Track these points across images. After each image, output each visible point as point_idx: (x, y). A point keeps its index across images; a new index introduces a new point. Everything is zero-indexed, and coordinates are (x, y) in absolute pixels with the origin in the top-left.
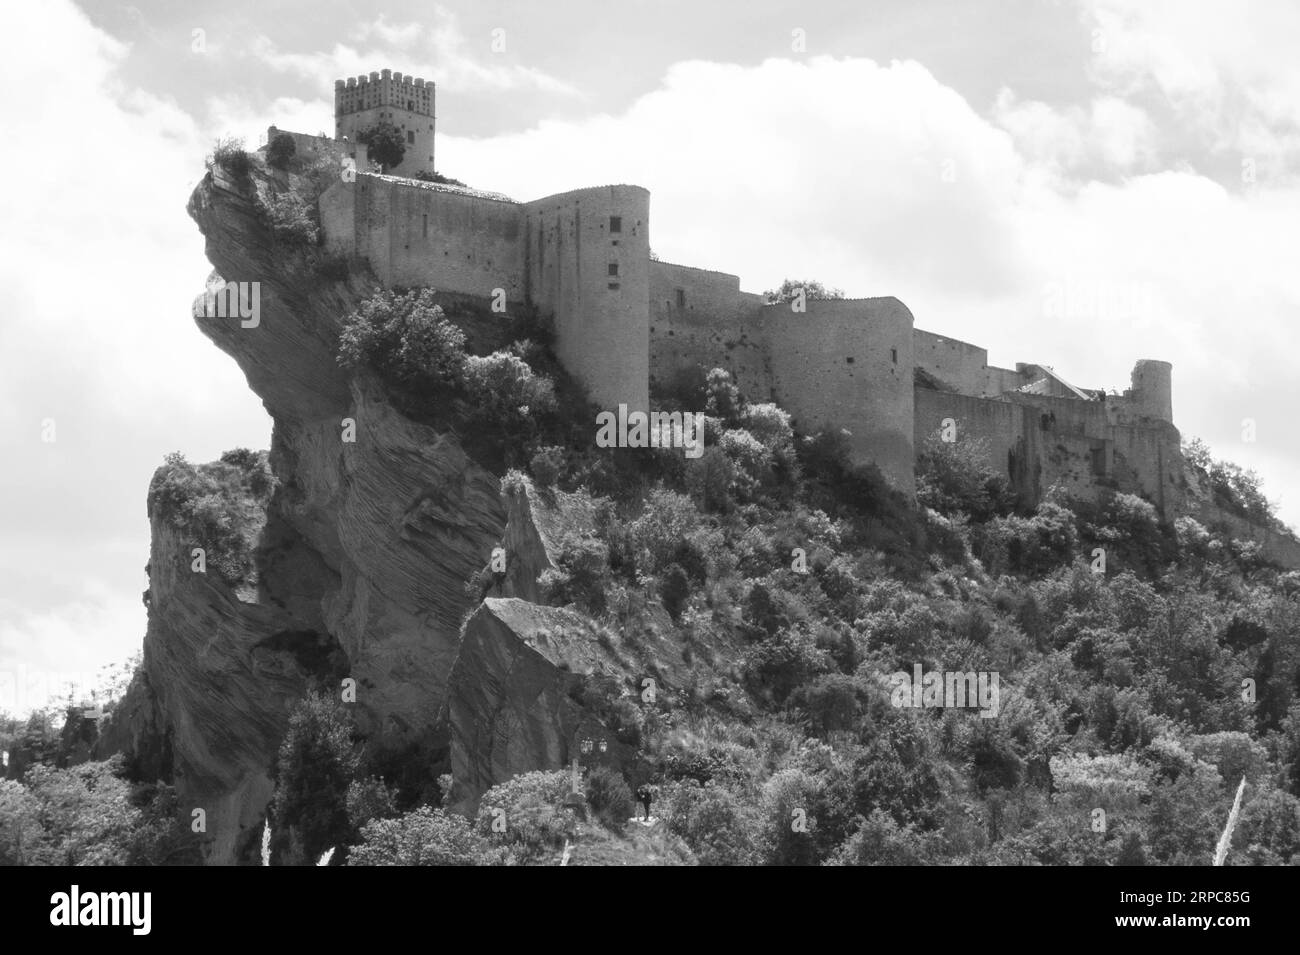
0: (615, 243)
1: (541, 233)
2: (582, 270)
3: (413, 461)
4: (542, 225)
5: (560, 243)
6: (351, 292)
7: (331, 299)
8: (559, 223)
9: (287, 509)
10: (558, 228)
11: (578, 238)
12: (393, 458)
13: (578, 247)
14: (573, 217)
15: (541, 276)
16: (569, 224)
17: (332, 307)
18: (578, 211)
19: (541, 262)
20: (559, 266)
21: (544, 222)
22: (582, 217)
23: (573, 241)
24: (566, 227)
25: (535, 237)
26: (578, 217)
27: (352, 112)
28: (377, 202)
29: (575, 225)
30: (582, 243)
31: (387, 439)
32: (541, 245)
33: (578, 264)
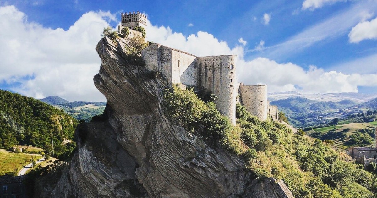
0: (232, 73)
1: (206, 67)
2: (222, 80)
3: (187, 144)
4: (206, 64)
5: (214, 71)
6: (156, 84)
7: (148, 84)
8: (213, 64)
9: (119, 139)
10: (213, 66)
11: (221, 70)
12: (181, 143)
13: (221, 73)
14: (219, 63)
15: (206, 80)
16: (218, 65)
17: (149, 87)
18: (221, 62)
19: (206, 76)
20: (213, 78)
21: (207, 64)
22: (223, 64)
23: (219, 71)
24: (216, 66)
25: (203, 67)
26: (221, 64)
27: (127, 22)
28: (165, 55)
29: (220, 66)
30: (222, 72)
31: (180, 138)
32: (206, 70)
33: (221, 78)
